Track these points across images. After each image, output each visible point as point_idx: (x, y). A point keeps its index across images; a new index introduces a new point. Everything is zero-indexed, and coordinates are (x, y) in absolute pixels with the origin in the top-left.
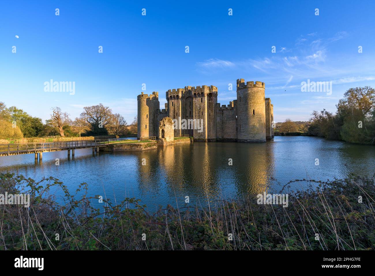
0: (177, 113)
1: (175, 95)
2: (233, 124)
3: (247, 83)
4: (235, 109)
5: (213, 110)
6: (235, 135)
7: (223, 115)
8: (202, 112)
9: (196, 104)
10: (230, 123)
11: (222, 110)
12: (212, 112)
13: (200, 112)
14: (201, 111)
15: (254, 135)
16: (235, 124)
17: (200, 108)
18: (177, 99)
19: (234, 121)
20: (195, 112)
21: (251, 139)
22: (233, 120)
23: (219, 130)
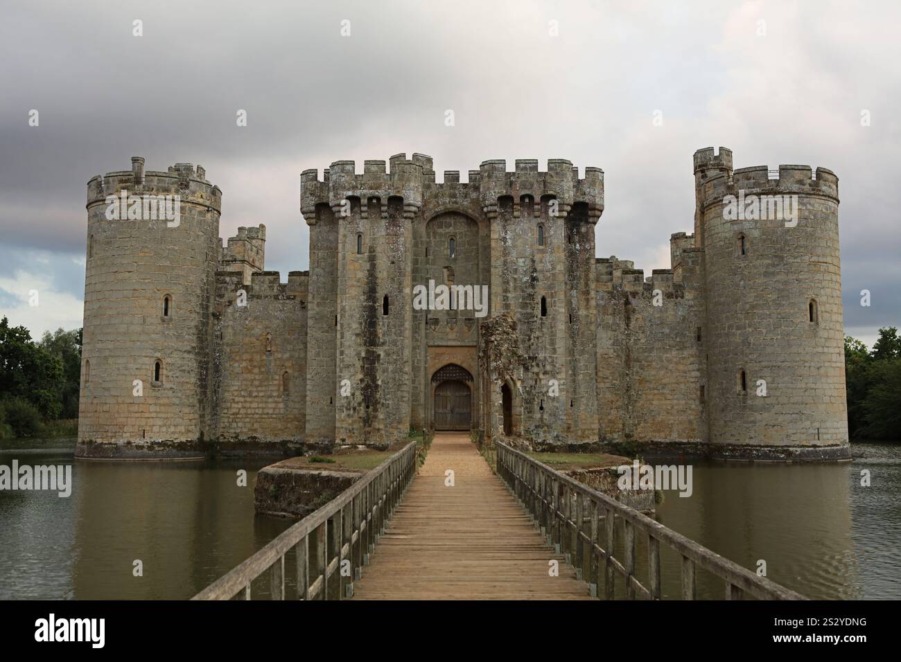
0: (386, 298)
1: (381, 193)
2: (681, 367)
3: (783, 170)
4: (689, 295)
5: (593, 293)
6: (690, 422)
7: (628, 319)
8: (544, 300)
9: (506, 253)
10: (669, 361)
11: (625, 295)
12: (588, 300)
13: (531, 296)
14: (541, 291)
15: (817, 425)
16: (691, 367)
17: (534, 279)
18: (392, 218)
19: (686, 353)
20: (506, 298)
21: (805, 443)
22: (682, 348)
23: (609, 396)
